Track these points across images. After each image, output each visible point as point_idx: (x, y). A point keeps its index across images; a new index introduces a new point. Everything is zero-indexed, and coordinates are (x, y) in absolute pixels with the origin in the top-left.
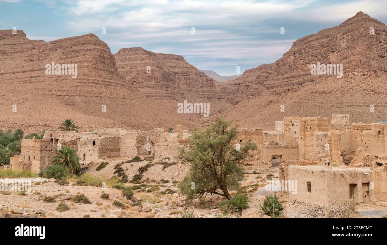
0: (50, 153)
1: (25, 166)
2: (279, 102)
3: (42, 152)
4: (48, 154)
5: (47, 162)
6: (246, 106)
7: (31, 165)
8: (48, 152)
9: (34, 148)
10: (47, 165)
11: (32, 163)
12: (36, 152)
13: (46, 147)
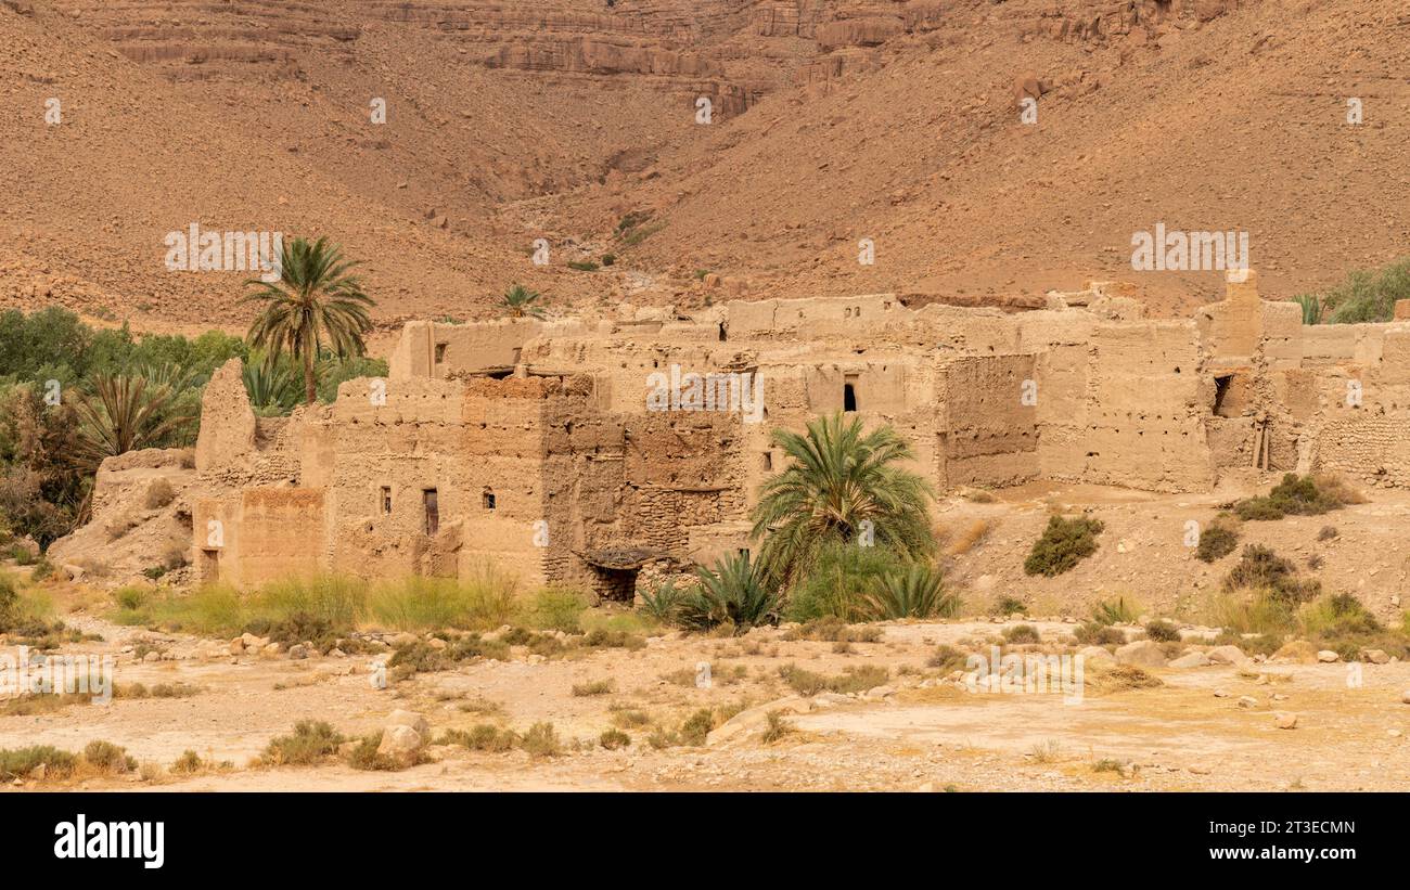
0: (592, 465)
1: (426, 557)
2: (1105, 87)
3: (553, 458)
4: (581, 474)
5: (580, 529)
6: (842, 119)
7: (457, 549)
8: (582, 458)
9: (477, 433)
10: (580, 547)
11: (465, 537)
12: (495, 459)
13: (568, 427)
